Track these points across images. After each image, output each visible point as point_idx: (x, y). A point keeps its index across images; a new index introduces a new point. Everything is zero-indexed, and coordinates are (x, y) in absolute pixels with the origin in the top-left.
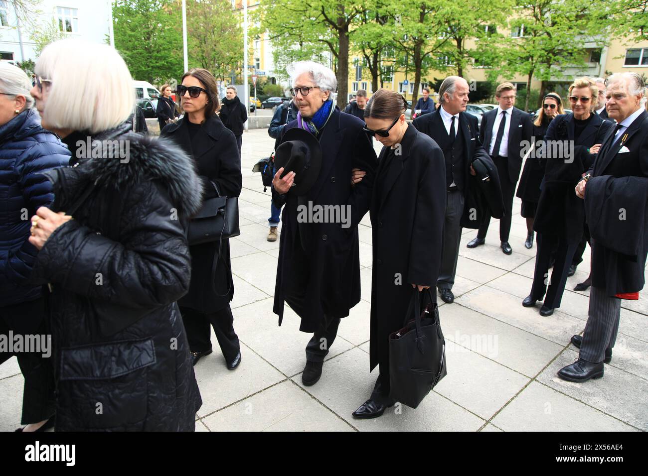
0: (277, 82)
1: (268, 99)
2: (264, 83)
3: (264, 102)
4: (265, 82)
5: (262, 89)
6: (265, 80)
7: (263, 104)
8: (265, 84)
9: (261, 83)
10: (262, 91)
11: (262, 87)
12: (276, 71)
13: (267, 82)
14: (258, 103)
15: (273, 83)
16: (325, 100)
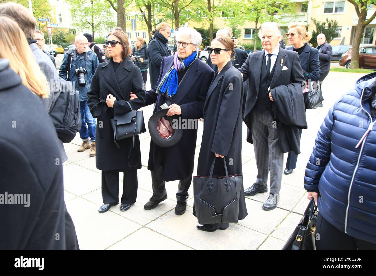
1: (69, 47)
3: (65, 49)
4: (68, 33)
5: (65, 38)
6: (67, 31)
7: (65, 50)
8: (68, 34)
9: (64, 34)
10: (65, 40)
11: (65, 37)
12: (74, 24)
13: (69, 33)
14: (61, 49)
15: (74, 34)
16: (194, 51)
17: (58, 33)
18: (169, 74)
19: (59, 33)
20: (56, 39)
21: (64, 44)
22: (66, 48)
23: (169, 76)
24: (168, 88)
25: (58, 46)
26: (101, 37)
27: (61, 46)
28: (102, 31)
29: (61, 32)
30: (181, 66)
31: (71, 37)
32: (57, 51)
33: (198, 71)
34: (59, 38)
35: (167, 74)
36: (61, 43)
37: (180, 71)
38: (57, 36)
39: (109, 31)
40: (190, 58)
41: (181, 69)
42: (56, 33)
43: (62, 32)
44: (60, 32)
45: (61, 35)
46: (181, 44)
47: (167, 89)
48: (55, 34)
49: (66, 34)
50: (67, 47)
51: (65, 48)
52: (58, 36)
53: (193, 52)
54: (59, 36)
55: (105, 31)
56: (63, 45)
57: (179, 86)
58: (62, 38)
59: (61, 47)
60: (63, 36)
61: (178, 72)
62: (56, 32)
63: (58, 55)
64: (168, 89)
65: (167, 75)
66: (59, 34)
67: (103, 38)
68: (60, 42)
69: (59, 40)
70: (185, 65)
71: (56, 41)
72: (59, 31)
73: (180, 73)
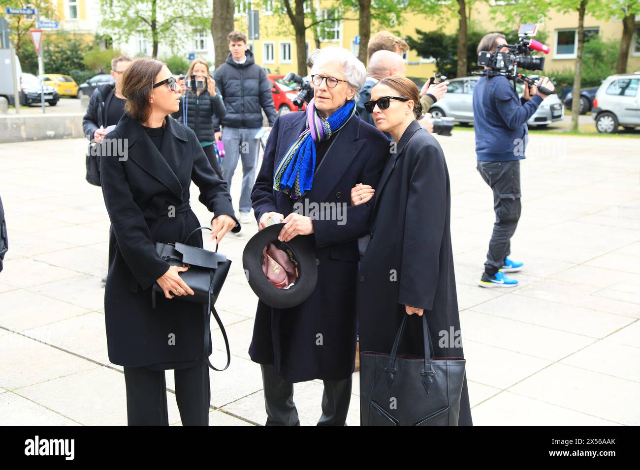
0: (115, 45)
1: (92, 80)
2: (88, 46)
3: (82, 86)
4: (91, 44)
5: (82, 59)
6: (89, 40)
7: (80, 89)
8: (91, 48)
9: (82, 47)
10: (83, 62)
11: (83, 54)
13: (94, 44)
14: (71, 87)
15: (107, 47)
16: (349, 99)
17: (65, 46)
18: (297, 147)
19: (69, 45)
20: (60, 62)
21: (81, 73)
22: (85, 85)
23: (298, 151)
24: (298, 176)
25: (63, 79)
26: (175, 57)
27: (72, 79)
28: (177, 42)
29: (75, 44)
30: (323, 128)
31: (99, 55)
32: (59, 91)
33: (356, 140)
34: (68, 59)
35: (294, 148)
36: (74, 71)
37: (321, 140)
38: (62, 52)
39: (197, 41)
40: (342, 112)
41: (324, 135)
42: (60, 45)
43: (77, 44)
44: (73, 41)
45: (75, 49)
46: (325, 79)
47: (296, 180)
48: (58, 47)
49: (87, 49)
50: (87, 81)
51: (83, 83)
52: (66, 53)
53: (347, 102)
54: (69, 53)
55: (185, 40)
56: (78, 77)
57: (316, 172)
58: (77, 58)
59: (70, 81)
60: (80, 52)
61: (316, 142)
62: (60, 43)
63: (61, 102)
64: (298, 180)
65: (294, 150)
66: (70, 48)
67: (181, 59)
68: (70, 68)
69: (69, 62)
70: (331, 128)
71: (62, 65)
72: (69, 40)
73: (321, 144)
